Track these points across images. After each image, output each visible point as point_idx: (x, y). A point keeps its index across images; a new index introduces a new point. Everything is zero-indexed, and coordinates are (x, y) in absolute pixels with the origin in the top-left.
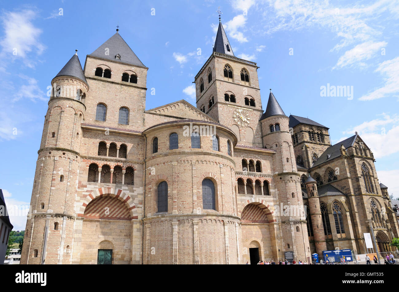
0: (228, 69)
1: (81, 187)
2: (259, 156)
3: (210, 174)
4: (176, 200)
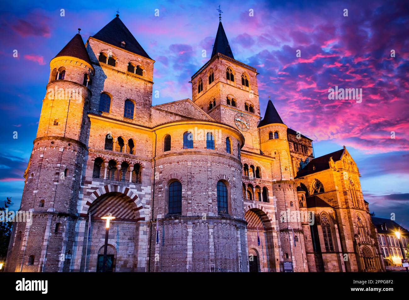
0: (229, 72)
1: (86, 183)
2: (259, 162)
3: (224, 176)
4: (190, 202)
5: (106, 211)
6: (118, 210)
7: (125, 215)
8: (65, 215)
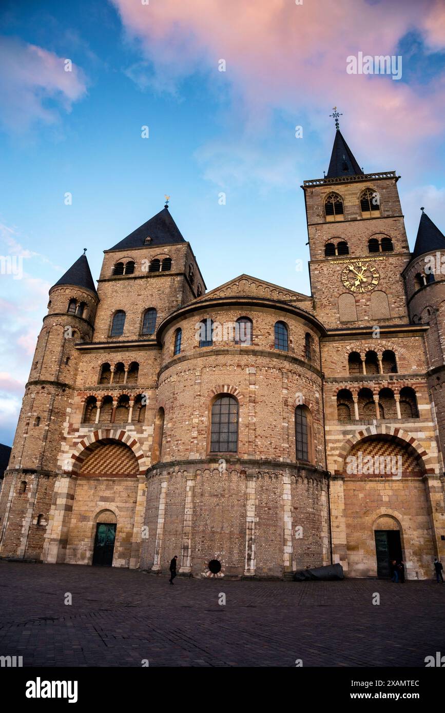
0: (333, 201)
1: (72, 432)
2: (389, 341)
3: (226, 388)
4: (169, 439)
5: (105, 464)
6: (121, 463)
7: (129, 470)
8: (32, 472)
